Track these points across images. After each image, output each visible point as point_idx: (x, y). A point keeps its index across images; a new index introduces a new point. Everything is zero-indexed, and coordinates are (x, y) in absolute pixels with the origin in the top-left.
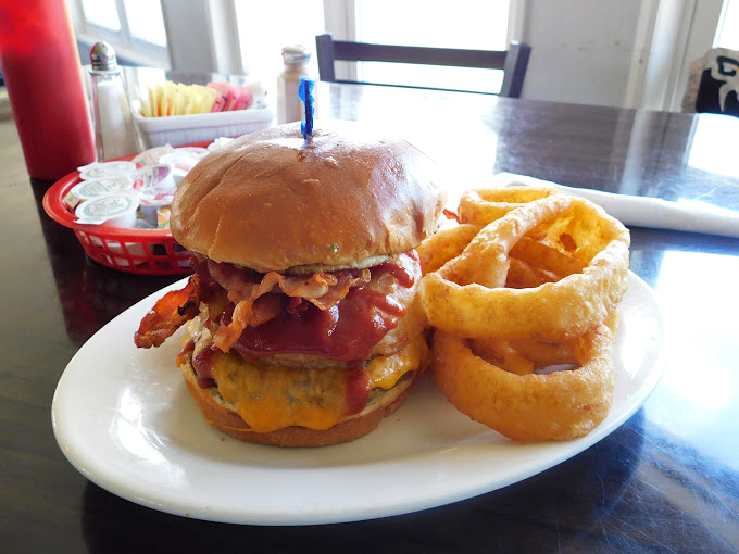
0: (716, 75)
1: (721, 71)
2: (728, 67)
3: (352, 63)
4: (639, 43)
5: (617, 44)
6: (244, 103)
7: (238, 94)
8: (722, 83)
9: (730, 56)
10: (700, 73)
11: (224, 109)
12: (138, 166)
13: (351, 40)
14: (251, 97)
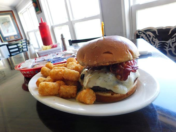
0: (139, 34)
1: (139, 33)
2: (140, 33)
3: (77, 44)
4: (124, 31)
5: (121, 32)
6: (56, 46)
7: (55, 45)
8: (140, 35)
9: (140, 31)
10: (136, 34)
11: (53, 48)
12: (35, 60)
13: (76, 40)
14: (57, 45)
